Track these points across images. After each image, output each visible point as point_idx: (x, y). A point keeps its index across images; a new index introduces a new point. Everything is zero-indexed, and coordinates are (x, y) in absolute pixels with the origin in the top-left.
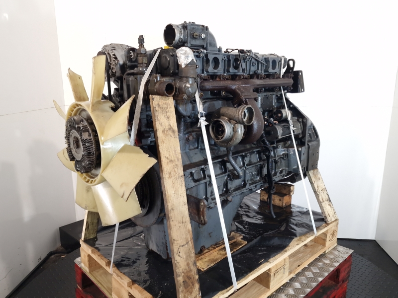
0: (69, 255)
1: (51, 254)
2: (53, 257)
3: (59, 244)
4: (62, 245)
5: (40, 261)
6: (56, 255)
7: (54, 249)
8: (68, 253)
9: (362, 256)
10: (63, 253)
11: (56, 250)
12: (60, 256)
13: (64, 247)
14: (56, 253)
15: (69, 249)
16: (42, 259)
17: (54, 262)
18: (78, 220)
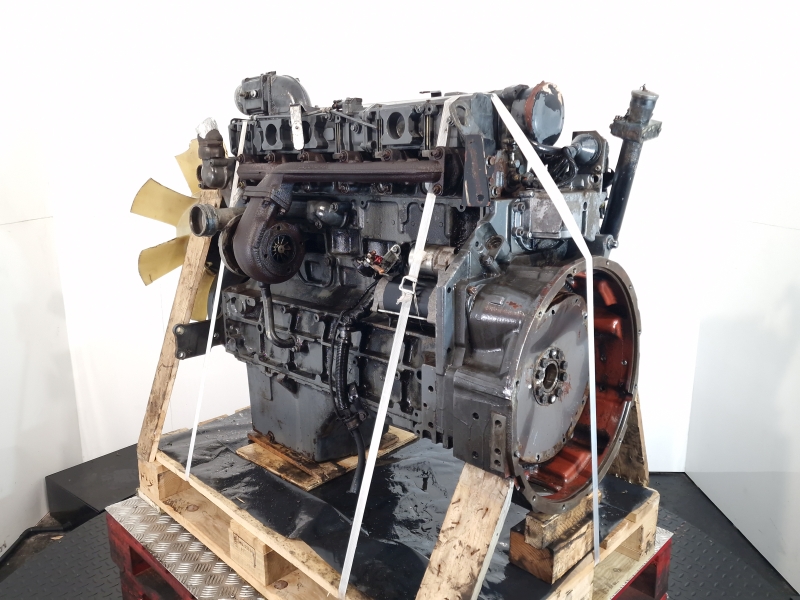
0: (71, 533)
1: (28, 534)
2: (32, 539)
3: (45, 513)
4: (53, 514)
5: (5, 550)
6: (40, 535)
7: (34, 524)
8: (65, 530)
10: (57, 531)
11: (40, 526)
12: (50, 537)
13: (56, 518)
14: (41, 532)
15: (69, 523)
16: (8, 546)
17: (36, 551)
18: (86, 460)
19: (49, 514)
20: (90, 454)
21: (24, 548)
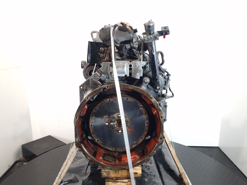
0: (29, 162)
1: (16, 162)
2: (17, 164)
3: (21, 156)
4: (24, 156)
5: (9, 167)
6: (20, 163)
7: (18, 159)
8: (28, 161)
9: (211, 156)
10: (25, 162)
11: (20, 160)
12: (22, 163)
13: (25, 158)
14: (20, 162)
15: (29, 159)
16: (10, 166)
17: (19, 167)
18: (34, 140)
21: (15, 166)
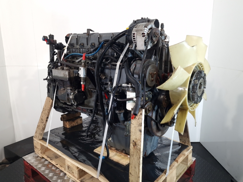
0: (11, 164)
4: (6, 158)
6: (2, 165)
10: (7, 164)
11: (3, 162)
12: (5, 166)
13: (7, 160)
14: (2, 164)
15: (11, 161)
17: (1, 170)
18: (17, 141)
19: (5, 159)
20: (18, 139)
